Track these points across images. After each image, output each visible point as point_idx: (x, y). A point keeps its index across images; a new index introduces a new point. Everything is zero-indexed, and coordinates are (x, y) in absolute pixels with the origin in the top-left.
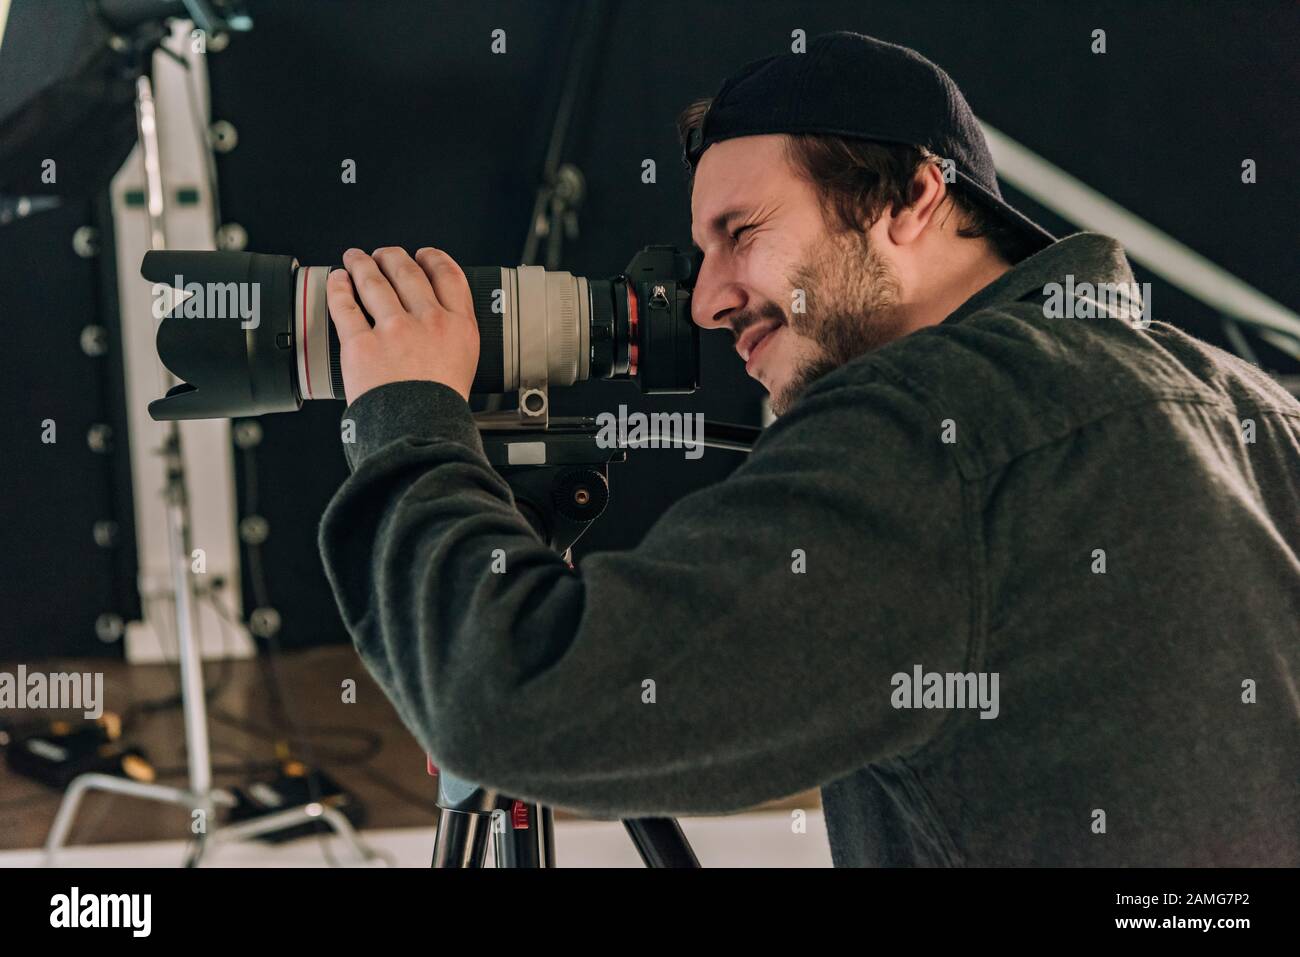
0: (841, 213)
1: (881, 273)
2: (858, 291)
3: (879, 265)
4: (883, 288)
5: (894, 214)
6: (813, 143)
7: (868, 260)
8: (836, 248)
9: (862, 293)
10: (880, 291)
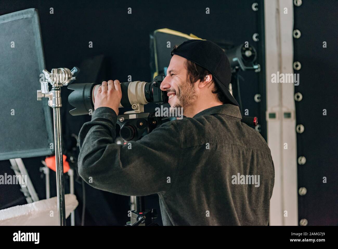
0: (190, 78)
1: (194, 93)
2: (189, 94)
3: (194, 91)
4: (194, 96)
5: (200, 81)
6: (190, 62)
7: (193, 89)
8: (187, 85)
9: (190, 95)
10: (193, 96)
